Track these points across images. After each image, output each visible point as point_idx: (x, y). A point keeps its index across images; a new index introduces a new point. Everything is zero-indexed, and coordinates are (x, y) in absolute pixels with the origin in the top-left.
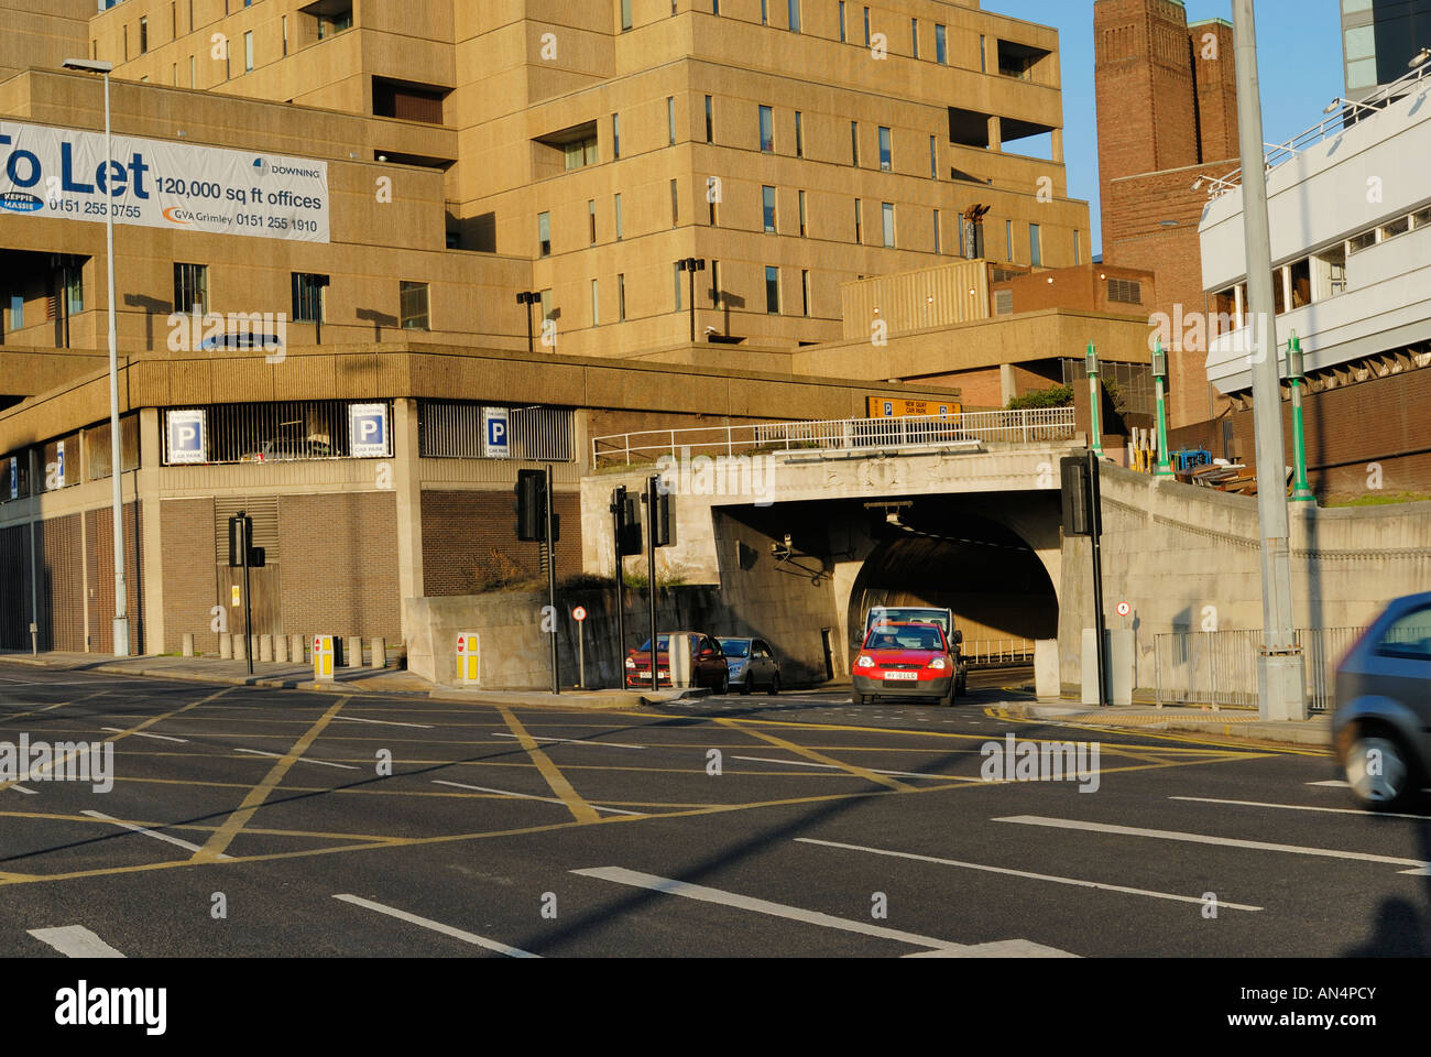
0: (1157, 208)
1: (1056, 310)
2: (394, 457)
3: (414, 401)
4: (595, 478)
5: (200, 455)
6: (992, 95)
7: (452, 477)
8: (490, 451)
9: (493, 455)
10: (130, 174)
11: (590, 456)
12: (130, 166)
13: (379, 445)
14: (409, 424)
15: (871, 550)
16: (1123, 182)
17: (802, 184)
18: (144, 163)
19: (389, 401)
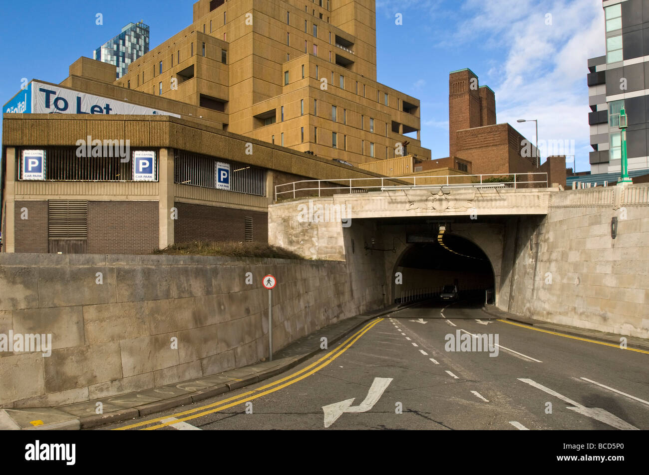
0: (474, 140)
1: (447, 168)
2: (158, 182)
3: (172, 150)
4: (277, 205)
5: (41, 176)
6: (401, 117)
7: (195, 196)
8: (218, 185)
9: (220, 188)
10: (105, 111)
11: (274, 195)
12: (105, 108)
13: (150, 175)
14: (168, 163)
15: (404, 249)
16: (461, 132)
17: (346, 133)
18: (110, 107)
19: (157, 150)
